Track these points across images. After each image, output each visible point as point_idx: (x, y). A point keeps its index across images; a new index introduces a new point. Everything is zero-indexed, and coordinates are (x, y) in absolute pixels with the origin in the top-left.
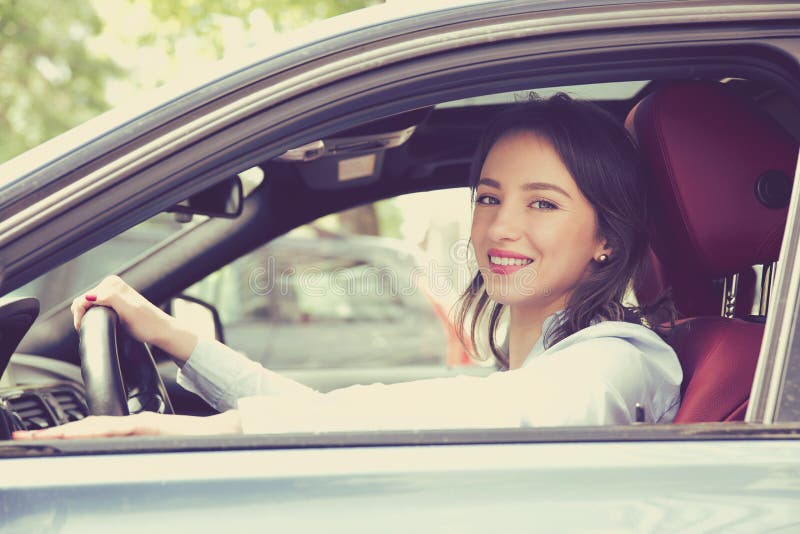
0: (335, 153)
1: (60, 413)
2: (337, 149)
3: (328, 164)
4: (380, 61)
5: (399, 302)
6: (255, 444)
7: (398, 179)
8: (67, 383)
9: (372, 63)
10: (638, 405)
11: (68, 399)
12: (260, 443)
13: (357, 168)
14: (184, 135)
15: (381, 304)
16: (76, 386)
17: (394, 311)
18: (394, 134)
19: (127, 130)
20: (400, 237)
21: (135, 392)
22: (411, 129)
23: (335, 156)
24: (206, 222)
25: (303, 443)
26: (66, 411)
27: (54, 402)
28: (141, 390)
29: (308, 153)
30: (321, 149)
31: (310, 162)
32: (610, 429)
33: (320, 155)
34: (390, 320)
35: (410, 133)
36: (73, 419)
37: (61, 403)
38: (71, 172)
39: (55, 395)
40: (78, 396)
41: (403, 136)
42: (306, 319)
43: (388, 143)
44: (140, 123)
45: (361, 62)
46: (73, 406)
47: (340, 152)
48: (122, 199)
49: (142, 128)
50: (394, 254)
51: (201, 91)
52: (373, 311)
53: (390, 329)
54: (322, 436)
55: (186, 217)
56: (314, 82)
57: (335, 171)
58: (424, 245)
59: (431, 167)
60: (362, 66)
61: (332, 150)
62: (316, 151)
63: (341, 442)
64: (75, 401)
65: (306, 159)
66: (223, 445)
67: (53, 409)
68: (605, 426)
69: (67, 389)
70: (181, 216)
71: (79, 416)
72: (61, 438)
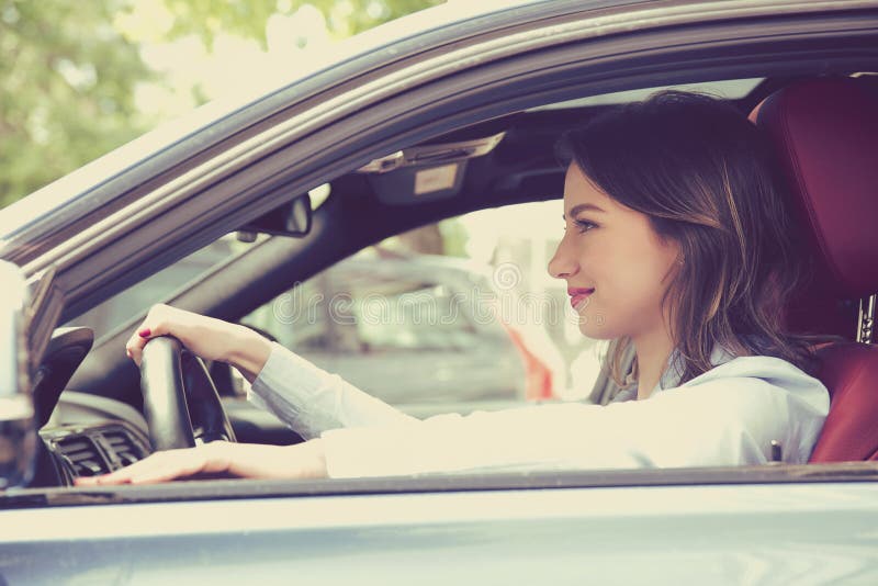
0: (414, 162)
1: (113, 456)
2: (417, 159)
3: (405, 176)
4: (477, 59)
5: (471, 330)
6: (346, 489)
7: (479, 192)
8: (117, 422)
9: (467, 62)
10: (774, 443)
11: (119, 440)
12: (352, 488)
13: (437, 179)
14: (260, 144)
15: (447, 331)
16: (128, 426)
17: (463, 339)
18: (481, 141)
19: (196, 140)
20: (466, 256)
21: (199, 432)
22: (500, 136)
23: (413, 167)
24: (267, 241)
25: (400, 488)
26: (118, 454)
27: (105, 443)
28: (206, 430)
29: (385, 164)
30: (399, 159)
31: (388, 173)
32: (745, 470)
33: (397, 165)
34: (457, 350)
35: (498, 141)
36: (126, 463)
37: (113, 445)
38: (136, 188)
39: (107, 436)
40: (131, 437)
41: (489, 144)
42: (366, 348)
43: (474, 151)
44: (211, 132)
45: (455, 60)
46: (125, 448)
47: (420, 162)
48: (205, 209)
49: (214, 137)
50: (465, 276)
51: (278, 96)
52: (437, 339)
53: (460, 360)
54: (421, 480)
55: (249, 236)
56: (403, 84)
57: (412, 182)
58: (493, 262)
59: (518, 177)
60: (456, 65)
61: (410, 160)
62: (394, 161)
63: (443, 487)
64: (128, 442)
65: (382, 171)
66: (311, 490)
67: (104, 451)
68: (740, 467)
69: (118, 430)
70: (244, 235)
71: (133, 459)
72: (128, 482)
